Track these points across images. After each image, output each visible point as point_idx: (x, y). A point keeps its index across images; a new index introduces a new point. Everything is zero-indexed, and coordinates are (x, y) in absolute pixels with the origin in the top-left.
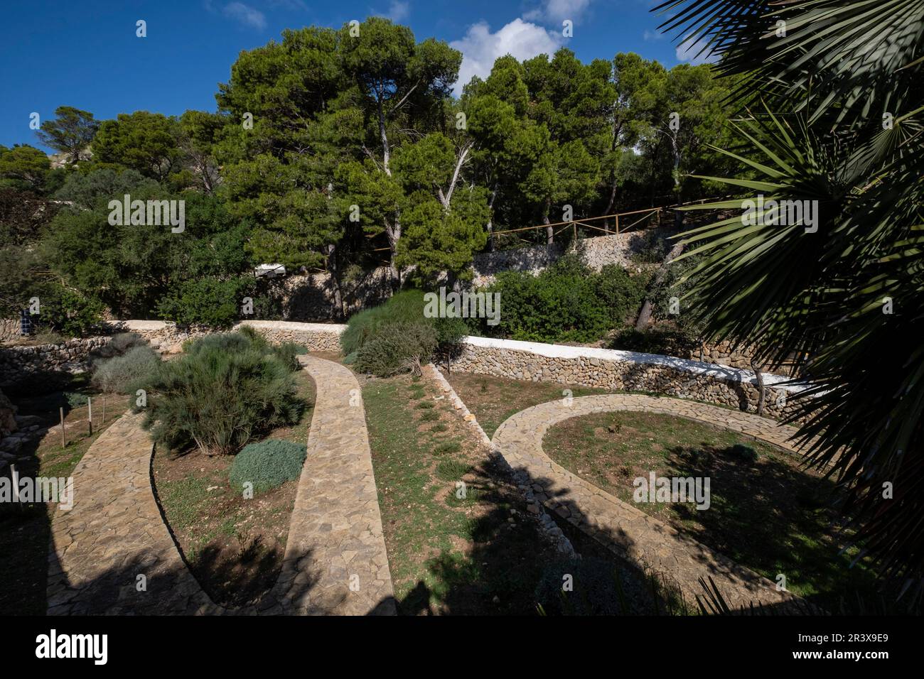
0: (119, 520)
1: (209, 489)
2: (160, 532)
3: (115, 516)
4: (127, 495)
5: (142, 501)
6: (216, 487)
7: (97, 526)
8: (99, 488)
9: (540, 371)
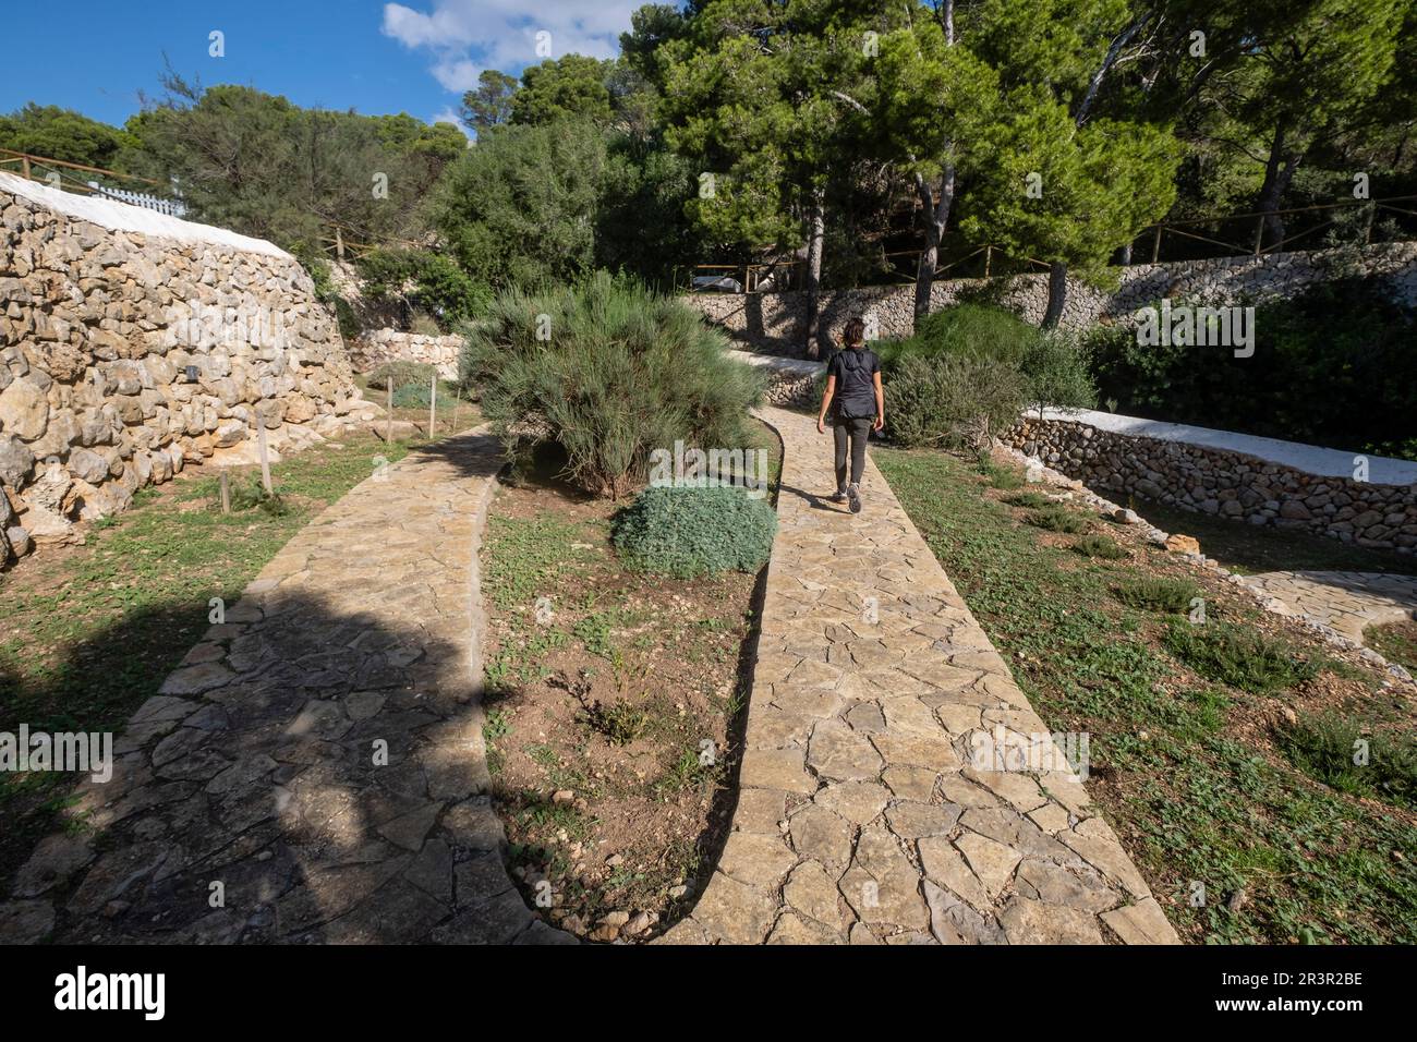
0: (396, 553)
1: (576, 546)
2: (455, 597)
3: (394, 546)
4: (432, 518)
5: (451, 534)
6: (589, 546)
7: (359, 554)
8: (399, 499)
9: (1275, 505)
